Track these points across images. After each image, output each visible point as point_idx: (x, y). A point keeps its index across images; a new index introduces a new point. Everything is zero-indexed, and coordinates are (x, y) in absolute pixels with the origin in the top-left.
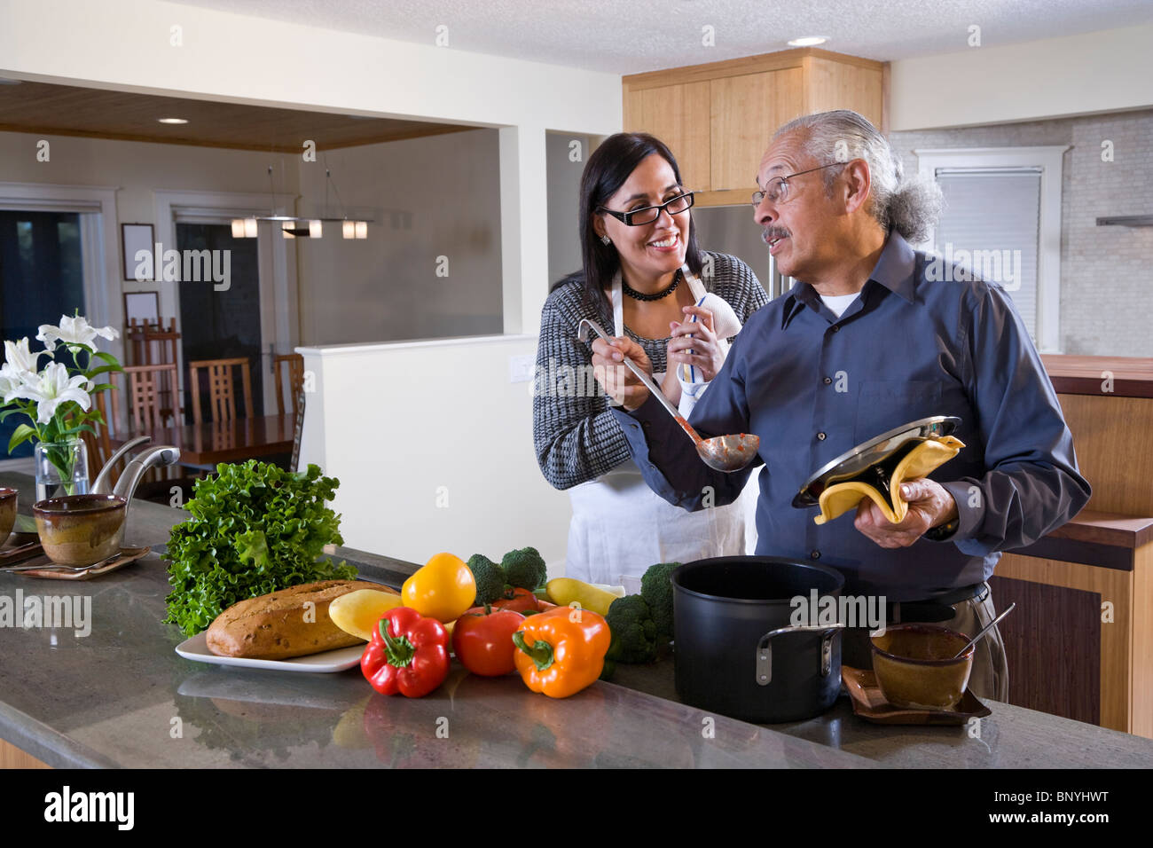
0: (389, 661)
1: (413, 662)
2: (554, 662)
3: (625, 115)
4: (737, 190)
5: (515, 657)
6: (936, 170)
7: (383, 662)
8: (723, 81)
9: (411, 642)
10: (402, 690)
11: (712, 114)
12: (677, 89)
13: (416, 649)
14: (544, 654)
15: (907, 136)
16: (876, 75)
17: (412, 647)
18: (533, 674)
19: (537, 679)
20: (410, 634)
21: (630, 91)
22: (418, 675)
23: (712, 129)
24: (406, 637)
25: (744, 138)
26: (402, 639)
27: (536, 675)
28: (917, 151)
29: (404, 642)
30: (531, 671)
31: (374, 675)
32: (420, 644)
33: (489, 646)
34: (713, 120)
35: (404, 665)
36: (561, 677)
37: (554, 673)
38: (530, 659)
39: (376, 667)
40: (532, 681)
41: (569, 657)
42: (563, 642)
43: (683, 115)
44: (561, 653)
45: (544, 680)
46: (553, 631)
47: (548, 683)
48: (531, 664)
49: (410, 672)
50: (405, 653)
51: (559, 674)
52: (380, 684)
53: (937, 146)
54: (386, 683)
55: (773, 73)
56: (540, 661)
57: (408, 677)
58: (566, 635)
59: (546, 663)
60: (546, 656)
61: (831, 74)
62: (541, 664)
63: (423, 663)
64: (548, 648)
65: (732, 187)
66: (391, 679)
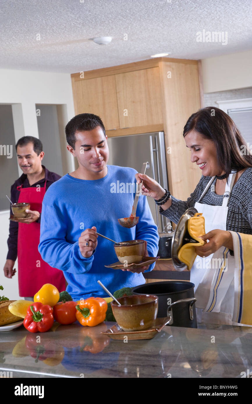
0: (34, 320)
1: (43, 319)
2: (90, 314)
3: (74, 93)
4: (133, 127)
5: (76, 315)
6: (228, 110)
7: (32, 321)
8: (121, 75)
9: (41, 313)
10: (39, 330)
11: (117, 91)
12: (99, 79)
13: (43, 315)
14: (86, 312)
15: (213, 95)
16: (194, 67)
17: (42, 315)
18: (83, 320)
19: (85, 321)
20: (41, 310)
21: (75, 81)
22: (45, 324)
23: (118, 98)
24: (39, 311)
25: (134, 102)
26: (38, 312)
27: (84, 320)
28: (218, 102)
29: (39, 313)
30: (82, 319)
31: (28, 326)
32: (44, 314)
33: (66, 313)
34: (118, 94)
35: (40, 321)
36: (93, 319)
37: (90, 318)
38: (81, 315)
39: (29, 324)
40: (83, 322)
41: (95, 312)
42: (92, 307)
43: (103, 92)
44: (92, 311)
45: (87, 321)
46: (89, 304)
47: (89, 321)
48: (82, 317)
49: (42, 323)
50: (39, 317)
51: (92, 318)
52: (31, 329)
53: (227, 99)
54: (33, 328)
55: (145, 70)
56: (85, 314)
57: (41, 325)
58: (93, 305)
59: (88, 315)
60: (87, 312)
61: (173, 69)
62: (85, 315)
63: (46, 319)
64: (88, 310)
65: (130, 126)
66: (35, 327)
